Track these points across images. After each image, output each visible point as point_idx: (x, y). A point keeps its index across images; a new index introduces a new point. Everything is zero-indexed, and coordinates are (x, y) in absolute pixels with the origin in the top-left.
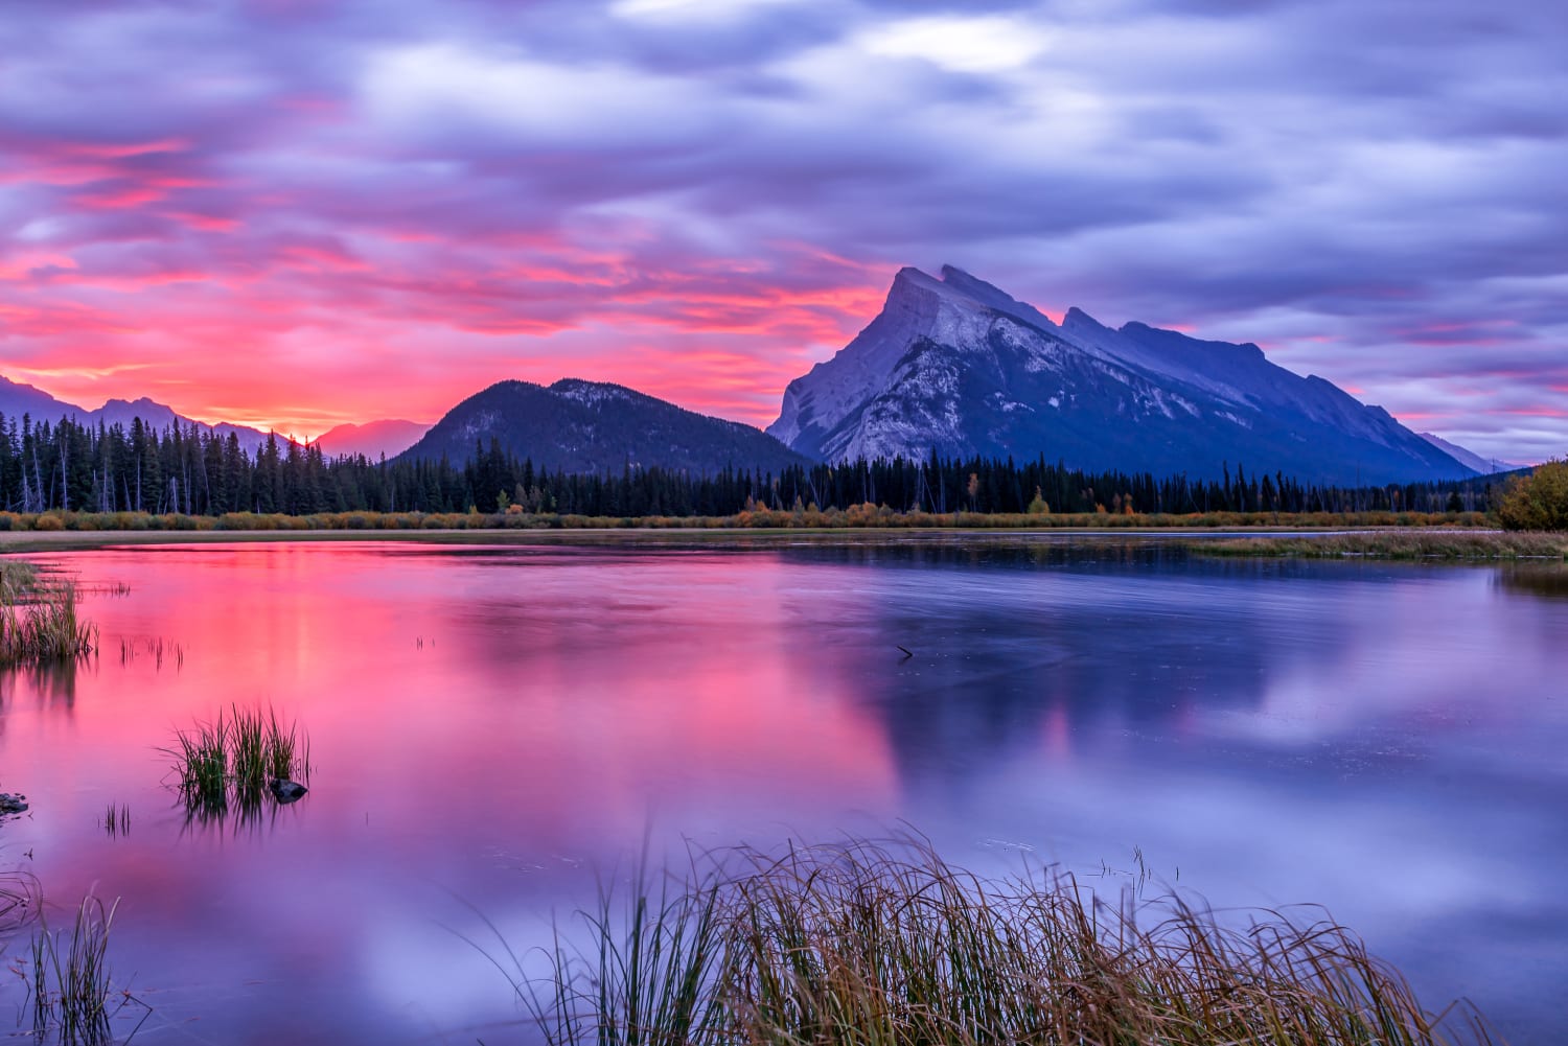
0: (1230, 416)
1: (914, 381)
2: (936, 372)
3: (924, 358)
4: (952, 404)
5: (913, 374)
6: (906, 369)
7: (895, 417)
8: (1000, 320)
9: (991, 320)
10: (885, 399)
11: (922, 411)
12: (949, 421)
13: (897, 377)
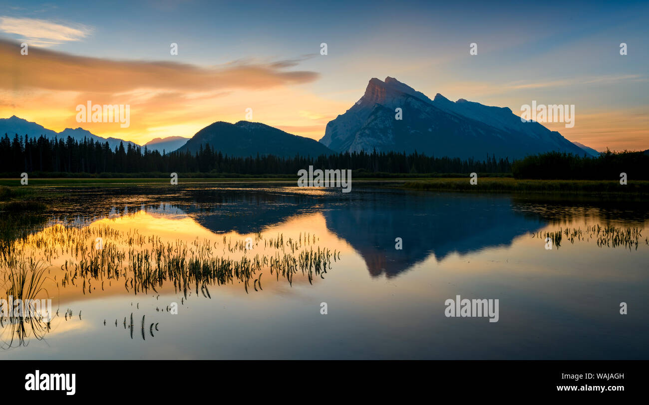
0: (498, 135)
1: (376, 122)
2: (384, 118)
3: (379, 113)
4: (391, 131)
5: (375, 119)
6: (373, 117)
7: (369, 136)
8: (409, 98)
9: (406, 98)
10: (365, 129)
11: (379, 133)
12: (389, 137)
13: (369, 120)
